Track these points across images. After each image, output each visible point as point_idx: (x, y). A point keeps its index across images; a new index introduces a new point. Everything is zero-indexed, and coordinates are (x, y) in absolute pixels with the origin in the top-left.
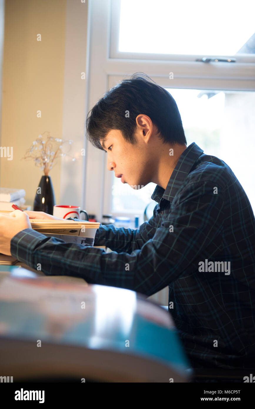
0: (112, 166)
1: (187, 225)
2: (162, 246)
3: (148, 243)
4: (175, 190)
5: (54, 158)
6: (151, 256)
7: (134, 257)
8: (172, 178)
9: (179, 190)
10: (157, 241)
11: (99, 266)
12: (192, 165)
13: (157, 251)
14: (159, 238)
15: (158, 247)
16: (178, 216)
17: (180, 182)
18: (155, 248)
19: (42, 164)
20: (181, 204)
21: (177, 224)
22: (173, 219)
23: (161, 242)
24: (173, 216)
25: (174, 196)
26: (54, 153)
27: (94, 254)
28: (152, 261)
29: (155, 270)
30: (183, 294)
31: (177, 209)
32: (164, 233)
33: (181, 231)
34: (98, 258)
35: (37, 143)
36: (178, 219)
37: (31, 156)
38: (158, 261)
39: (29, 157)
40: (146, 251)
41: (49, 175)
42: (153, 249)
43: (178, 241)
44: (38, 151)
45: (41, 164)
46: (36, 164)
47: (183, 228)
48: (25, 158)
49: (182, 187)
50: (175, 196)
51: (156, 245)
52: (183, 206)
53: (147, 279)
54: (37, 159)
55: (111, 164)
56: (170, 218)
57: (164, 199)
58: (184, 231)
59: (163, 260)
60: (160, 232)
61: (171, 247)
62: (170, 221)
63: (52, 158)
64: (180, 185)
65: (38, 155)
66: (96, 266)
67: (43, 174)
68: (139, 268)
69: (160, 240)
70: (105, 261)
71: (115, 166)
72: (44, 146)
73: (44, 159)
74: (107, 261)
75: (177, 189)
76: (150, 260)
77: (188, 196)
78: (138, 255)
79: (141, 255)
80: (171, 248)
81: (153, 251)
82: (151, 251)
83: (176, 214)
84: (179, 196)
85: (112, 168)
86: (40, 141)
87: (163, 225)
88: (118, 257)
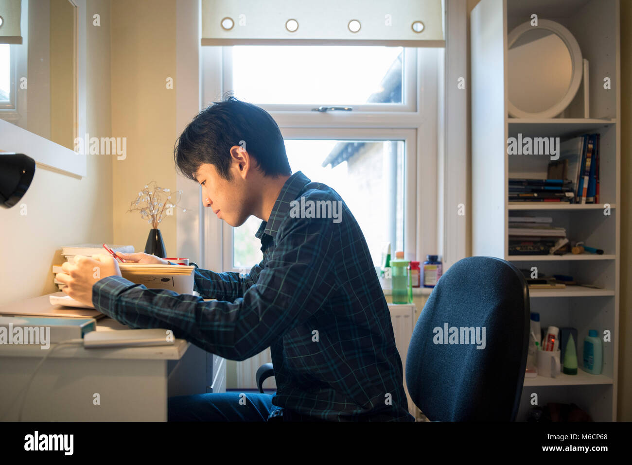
0: (208, 202)
1: (295, 261)
2: (267, 290)
3: (252, 289)
4: (278, 223)
5: (162, 211)
6: (256, 303)
7: (236, 306)
8: (274, 209)
9: (283, 223)
10: (261, 285)
11: (193, 315)
12: (297, 194)
13: (262, 297)
14: (262, 282)
15: (262, 292)
16: (284, 253)
17: (283, 214)
18: (259, 294)
19: (150, 217)
20: (286, 237)
21: (284, 262)
22: (278, 257)
23: (266, 286)
24: (277, 253)
25: (277, 230)
26: (163, 205)
27: (188, 301)
28: (257, 309)
29: (261, 319)
30: (292, 346)
31: (282, 244)
32: (269, 275)
33: (288, 271)
34: (192, 306)
35: (143, 194)
36: (284, 256)
37: (137, 209)
38: (264, 307)
39: (135, 209)
40: (248, 298)
41: (158, 228)
42: (256, 294)
43: (286, 281)
44: (144, 202)
45: (148, 216)
46: (142, 217)
47: (291, 266)
48: (131, 211)
49: (285, 219)
50: (279, 230)
51: (260, 290)
52: (288, 239)
53: (251, 331)
54: (142, 210)
55: (207, 199)
56: (274, 256)
57: (267, 235)
58: (292, 269)
59: (270, 306)
60: (264, 274)
61: (278, 290)
62: (276, 260)
63: (160, 210)
64: (283, 217)
65: (145, 206)
66: (189, 315)
67: (153, 228)
68: (242, 317)
69: (264, 284)
70: (201, 309)
71: (212, 203)
72: (152, 197)
73: (151, 211)
74: (203, 309)
75: (280, 222)
76: (254, 308)
77: (292, 227)
78: (241, 304)
79: (244, 302)
80: (279, 292)
81: (258, 297)
82: (255, 297)
83: (281, 250)
84: (282, 228)
85: (209, 205)
86: (146, 192)
87: (267, 266)
88: (218, 305)
